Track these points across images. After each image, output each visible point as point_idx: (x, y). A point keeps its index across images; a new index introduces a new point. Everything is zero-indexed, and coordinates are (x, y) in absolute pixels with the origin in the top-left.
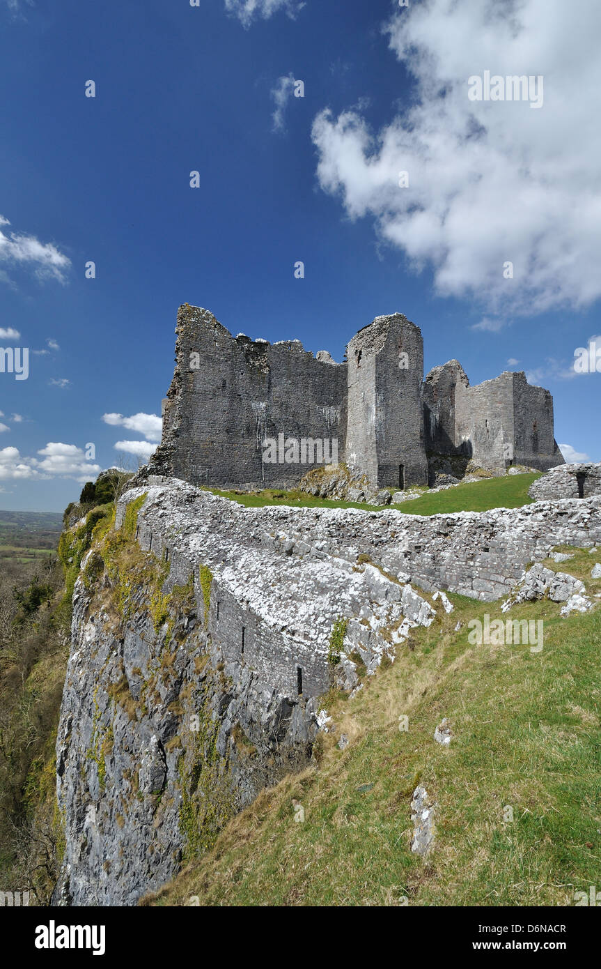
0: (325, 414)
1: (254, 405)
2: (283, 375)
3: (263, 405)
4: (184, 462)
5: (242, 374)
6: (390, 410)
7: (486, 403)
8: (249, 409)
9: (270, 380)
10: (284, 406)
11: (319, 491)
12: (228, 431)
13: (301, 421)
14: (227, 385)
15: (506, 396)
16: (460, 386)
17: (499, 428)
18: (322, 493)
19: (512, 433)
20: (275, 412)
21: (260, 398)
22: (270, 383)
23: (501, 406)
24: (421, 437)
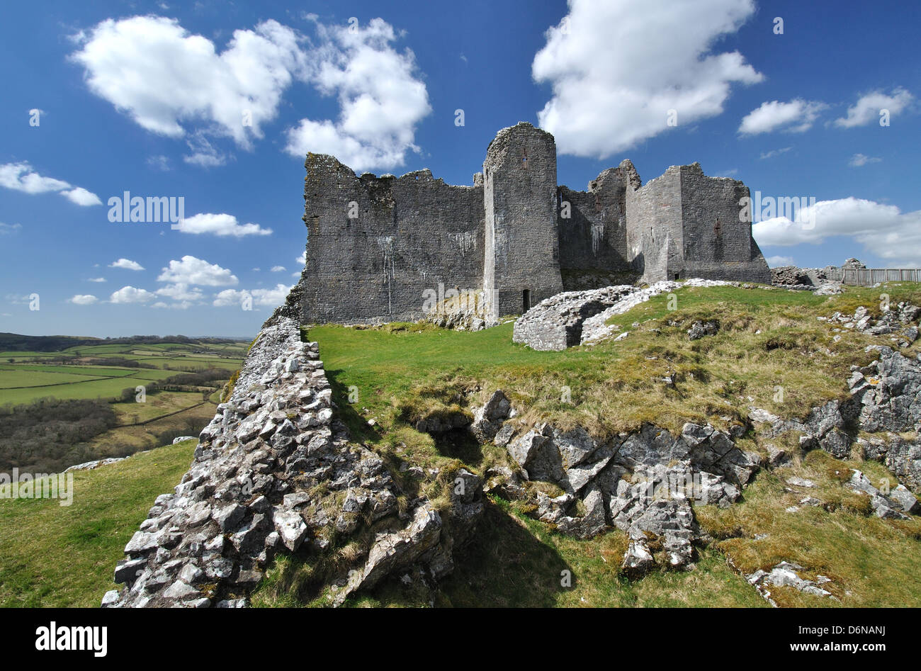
0: (458, 241)
1: (380, 240)
2: (410, 207)
3: (389, 240)
4: (312, 302)
5: (367, 211)
6: (512, 230)
7: (651, 207)
8: (375, 245)
9: (396, 213)
10: (412, 238)
11: (445, 321)
12: (354, 269)
13: (431, 251)
14: (352, 225)
15: (672, 196)
16: (630, 189)
17: (665, 236)
18: (448, 323)
19: (681, 240)
20: (403, 245)
21: (384, 234)
22: (396, 217)
23: (666, 209)
24: (555, 257)
